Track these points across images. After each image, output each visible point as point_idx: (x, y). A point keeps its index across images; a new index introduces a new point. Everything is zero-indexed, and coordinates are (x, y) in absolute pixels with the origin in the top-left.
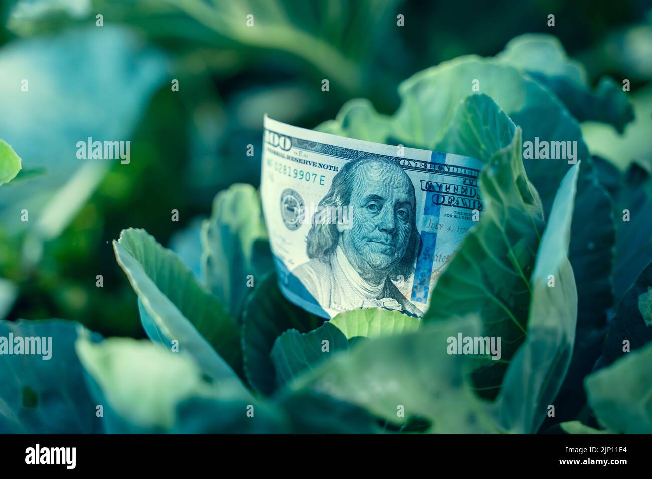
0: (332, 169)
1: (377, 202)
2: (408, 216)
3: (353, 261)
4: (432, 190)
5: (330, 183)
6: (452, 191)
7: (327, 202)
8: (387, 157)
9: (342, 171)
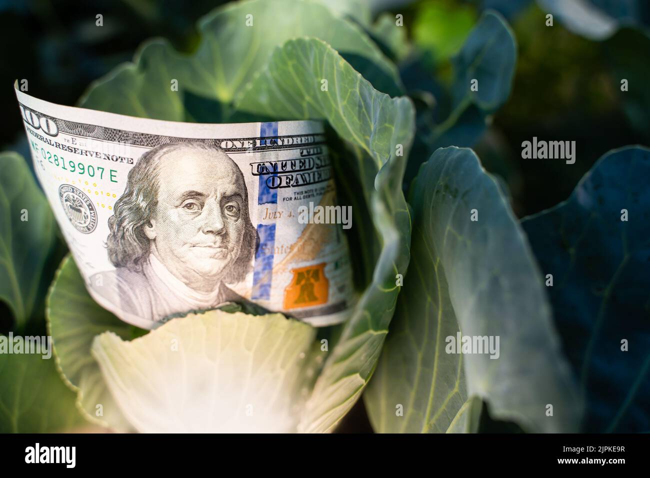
0: (125, 161)
1: (198, 199)
2: (239, 210)
3: (175, 271)
4: (265, 172)
5: (126, 180)
6: (289, 168)
7: (126, 203)
8: (203, 140)
9: (140, 164)
